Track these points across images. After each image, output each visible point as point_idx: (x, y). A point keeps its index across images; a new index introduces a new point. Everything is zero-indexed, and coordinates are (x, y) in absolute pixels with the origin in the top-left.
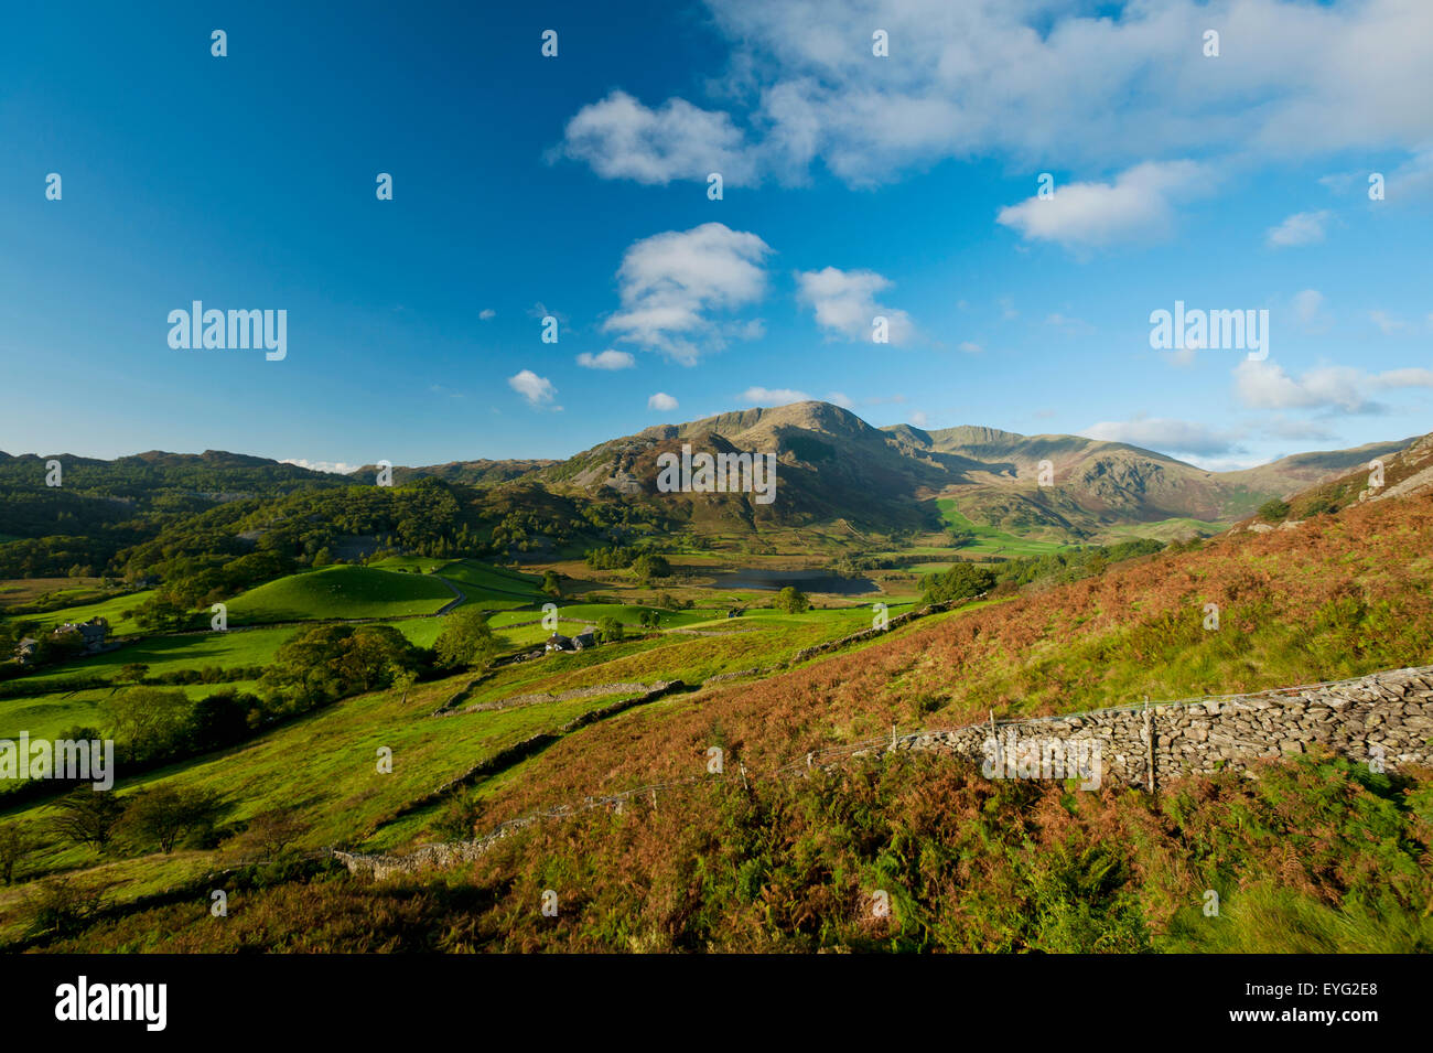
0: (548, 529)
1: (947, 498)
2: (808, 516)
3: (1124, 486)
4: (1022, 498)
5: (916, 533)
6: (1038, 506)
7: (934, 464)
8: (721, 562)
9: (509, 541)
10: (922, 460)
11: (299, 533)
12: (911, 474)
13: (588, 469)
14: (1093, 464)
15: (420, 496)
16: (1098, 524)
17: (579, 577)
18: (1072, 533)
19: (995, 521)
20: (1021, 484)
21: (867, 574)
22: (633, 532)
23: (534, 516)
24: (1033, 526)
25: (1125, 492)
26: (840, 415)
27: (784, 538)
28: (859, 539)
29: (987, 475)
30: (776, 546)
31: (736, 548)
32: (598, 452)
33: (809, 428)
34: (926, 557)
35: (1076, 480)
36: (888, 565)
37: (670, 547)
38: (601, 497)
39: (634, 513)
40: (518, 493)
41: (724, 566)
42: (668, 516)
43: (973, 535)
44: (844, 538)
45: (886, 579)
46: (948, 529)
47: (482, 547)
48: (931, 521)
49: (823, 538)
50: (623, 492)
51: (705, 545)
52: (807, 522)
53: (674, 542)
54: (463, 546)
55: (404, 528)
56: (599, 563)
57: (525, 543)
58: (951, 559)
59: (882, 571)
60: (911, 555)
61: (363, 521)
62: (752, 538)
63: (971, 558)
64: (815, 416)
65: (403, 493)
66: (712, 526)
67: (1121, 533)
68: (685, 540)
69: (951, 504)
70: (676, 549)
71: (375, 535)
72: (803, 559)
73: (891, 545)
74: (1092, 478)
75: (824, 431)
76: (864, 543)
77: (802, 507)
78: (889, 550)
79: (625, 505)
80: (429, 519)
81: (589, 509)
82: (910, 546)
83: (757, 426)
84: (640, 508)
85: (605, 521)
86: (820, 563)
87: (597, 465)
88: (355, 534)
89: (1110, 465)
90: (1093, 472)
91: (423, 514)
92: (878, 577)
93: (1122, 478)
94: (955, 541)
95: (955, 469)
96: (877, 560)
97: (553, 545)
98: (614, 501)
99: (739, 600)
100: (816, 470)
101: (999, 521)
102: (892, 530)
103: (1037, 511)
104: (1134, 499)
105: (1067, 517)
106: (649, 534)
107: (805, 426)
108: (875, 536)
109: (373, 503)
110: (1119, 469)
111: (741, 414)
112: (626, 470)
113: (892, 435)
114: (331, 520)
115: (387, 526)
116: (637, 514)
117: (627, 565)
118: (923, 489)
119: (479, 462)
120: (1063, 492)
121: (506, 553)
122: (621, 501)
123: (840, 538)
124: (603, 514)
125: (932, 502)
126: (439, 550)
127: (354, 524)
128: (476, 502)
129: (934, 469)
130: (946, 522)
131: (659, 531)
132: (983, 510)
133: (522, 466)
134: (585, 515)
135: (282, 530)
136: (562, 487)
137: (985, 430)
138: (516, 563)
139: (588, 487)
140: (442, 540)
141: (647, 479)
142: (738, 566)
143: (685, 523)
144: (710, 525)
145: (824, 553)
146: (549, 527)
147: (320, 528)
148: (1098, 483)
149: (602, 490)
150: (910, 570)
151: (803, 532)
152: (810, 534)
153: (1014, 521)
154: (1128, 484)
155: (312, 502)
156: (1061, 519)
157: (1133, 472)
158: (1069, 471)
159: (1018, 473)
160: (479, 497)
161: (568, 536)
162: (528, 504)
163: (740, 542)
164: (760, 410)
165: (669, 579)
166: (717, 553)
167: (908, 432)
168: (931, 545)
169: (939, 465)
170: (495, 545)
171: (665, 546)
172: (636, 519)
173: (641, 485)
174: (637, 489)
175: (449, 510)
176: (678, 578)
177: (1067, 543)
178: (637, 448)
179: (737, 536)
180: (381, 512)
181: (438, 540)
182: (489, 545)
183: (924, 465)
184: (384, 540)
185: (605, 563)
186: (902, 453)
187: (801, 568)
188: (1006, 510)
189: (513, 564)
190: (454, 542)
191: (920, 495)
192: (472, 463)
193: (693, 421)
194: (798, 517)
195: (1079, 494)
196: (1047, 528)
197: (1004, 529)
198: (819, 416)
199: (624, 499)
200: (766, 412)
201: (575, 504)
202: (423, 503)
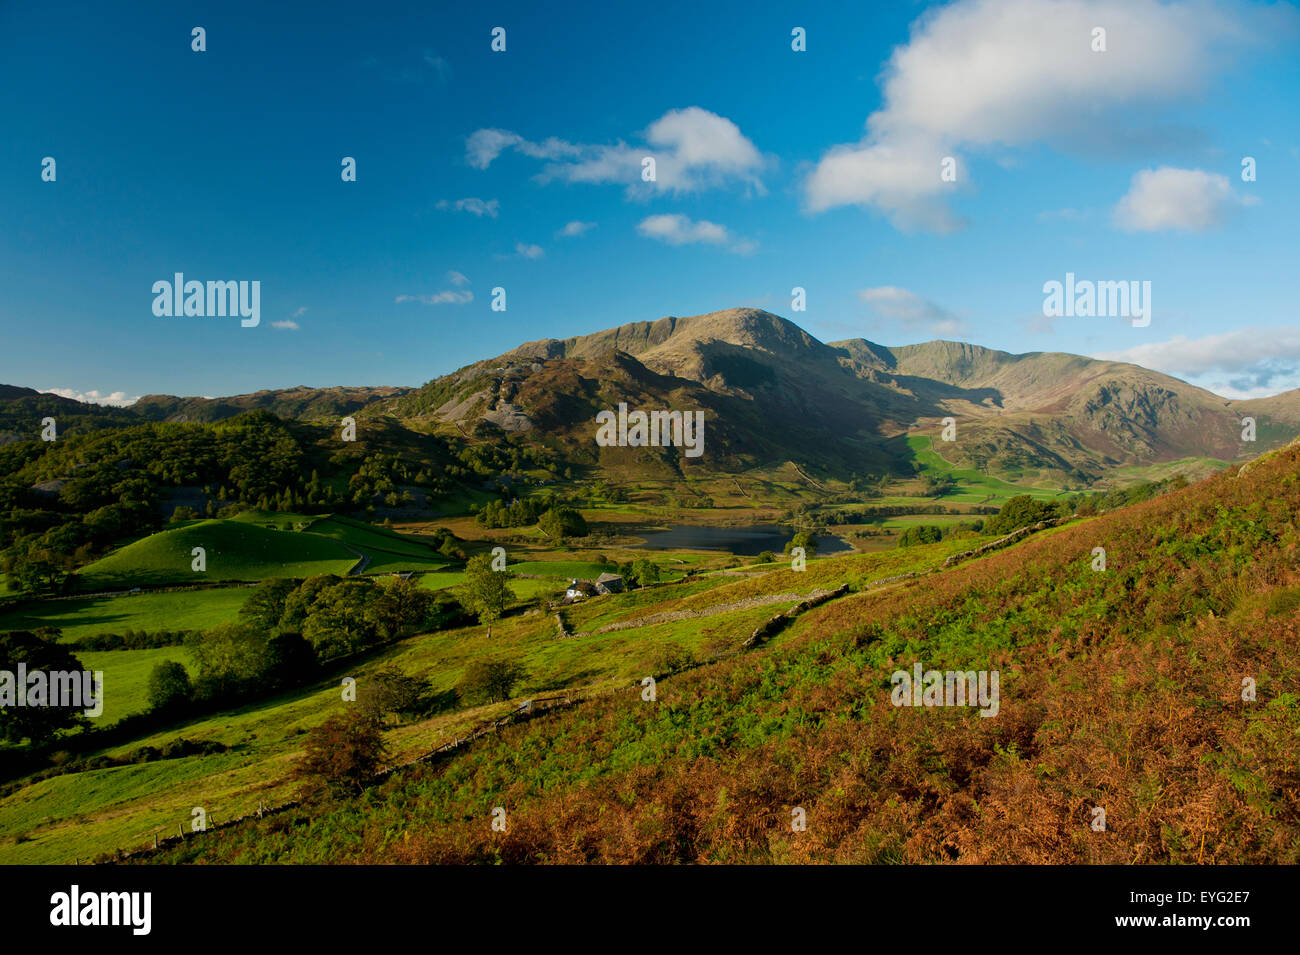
0: (420, 478)
1: (921, 434)
2: (749, 458)
3: (1132, 417)
4: (1014, 434)
5: (884, 478)
6: (1031, 444)
7: (900, 390)
8: (647, 518)
9: (372, 492)
10: (885, 385)
11: (110, 483)
12: (871, 403)
13: (456, 399)
14: (1097, 390)
15: (249, 436)
16: (1102, 465)
17: (472, 537)
18: (1073, 476)
19: (981, 463)
20: (1010, 416)
21: (833, 530)
22: (526, 480)
23: (399, 460)
24: (1026, 470)
25: (1134, 426)
26: (778, 326)
27: (720, 487)
28: (815, 488)
29: (966, 404)
30: (711, 496)
31: (661, 500)
32: (467, 376)
33: (740, 343)
34: (901, 509)
35: (1076, 411)
36: (856, 519)
37: (576, 500)
38: (480, 436)
39: (524, 456)
40: (374, 432)
41: (651, 523)
42: (569, 459)
43: (955, 481)
44: (797, 486)
45: (858, 535)
46: (923, 474)
47: (340, 500)
48: (902, 464)
49: (769, 487)
50: (509, 428)
51: (622, 497)
52: (748, 466)
53: (580, 493)
54: (316, 498)
55: (237, 476)
56: (494, 520)
57: (393, 496)
58: (932, 511)
59: (849, 526)
60: (882, 506)
61: (185, 468)
62: (678, 487)
63: (957, 508)
64: (747, 328)
65: (225, 431)
66: (626, 473)
67: (1132, 476)
68: (595, 490)
69: (924, 441)
70: (586, 502)
71: (203, 486)
72: (747, 513)
73: (854, 495)
74: (1096, 408)
75: (760, 348)
76: (821, 492)
77: (740, 446)
78: (853, 501)
79: (512, 446)
80: (267, 465)
81: (466, 452)
82: (877, 495)
83: (670, 340)
84: (533, 450)
85: (490, 467)
86: (771, 517)
87: (468, 394)
88: (175, 485)
89: (1116, 391)
90: (1096, 400)
91: (257, 458)
92: (848, 533)
93: (1131, 407)
94: (934, 488)
95: (928, 398)
96: (843, 513)
97: (428, 498)
98: (498, 441)
99: (685, 562)
100: (752, 398)
101: (985, 462)
102: (854, 476)
103: (1031, 450)
104: (1145, 433)
105: (1067, 457)
106: (547, 484)
107: (734, 341)
108: (834, 484)
109: (192, 444)
110: (1126, 396)
111: (649, 325)
112: (509, 400)
113: (844, 353)
114: (145, 467)
115: (215, 473)
116: (529, 456)
117: (530, 522)
118: (889, 423)
119: (297, 390)
120: (1060, 426)
121: (371, 508)
122: (505, 441)
123: (790, 486)
124: (486, 458)
125: (903, 439)
126: (287, 503)
127: (175, 472)
128: (320, 442)
129: (900, 397)
130: (920, 465)
131: (559, 480)
132: (965, 449)
133: (357, 397)
134: (462, 458)
135: (89, 479)
136: (424, 424)
137: (963, 346)
138: (387, 520)
139: (461, 423)
140: (288, 493)
141: (538, 412)
142: (669, 522)
143: (593, 469)
144: (624, 471)
145: (774, 505)
146: (420, 474)
147: (134, 476)
148: (1102, 414)
149: (481, 426)
150: (885, 525)
151: (743, 479)
152: (753, 482)
153: (1004, 462)
154: (1137, 415)
155: (118, 444)
156: (1060, 459)
157: (1143, 400)
158: (1067, 400)
159: (1003, 402)
160: (323, 436)
161: (446, 487)
162: (388, 445)
163: (664, 492)
164: (673, 320)
165: (588, 539)
166: (638, 507)
167: (865, 349)
168: (904, 494)
169: (907, 392)
170: (355, 498)
171: (570, 499)
172: (528, 463)
173: (530, 419)
174: (526, 426)
175: (290, 454)
176: (599, 537)
177: (1067, 489)
178: (519, 371)
179: (660, 485)
180: (206, 457)
181: (283, 493)
182: (349, 497)
183: (889, 392)
184: (216, 492)
185: (501, 520)
186: (859, 376)
187: (749, 524)
188: (994, 449)
189: (382, 522)
190: (304, 493)
191: (885, 431)
192: (288, 391)
193: (584, 335)
194: (736, 460)
195: (1081, 429)
196: (1044, 471)
197: (992, 473)
198: (753, 328)
199: (510, 438)
200: (682, 322)
201: (448, 445)
202: (255, 444)
